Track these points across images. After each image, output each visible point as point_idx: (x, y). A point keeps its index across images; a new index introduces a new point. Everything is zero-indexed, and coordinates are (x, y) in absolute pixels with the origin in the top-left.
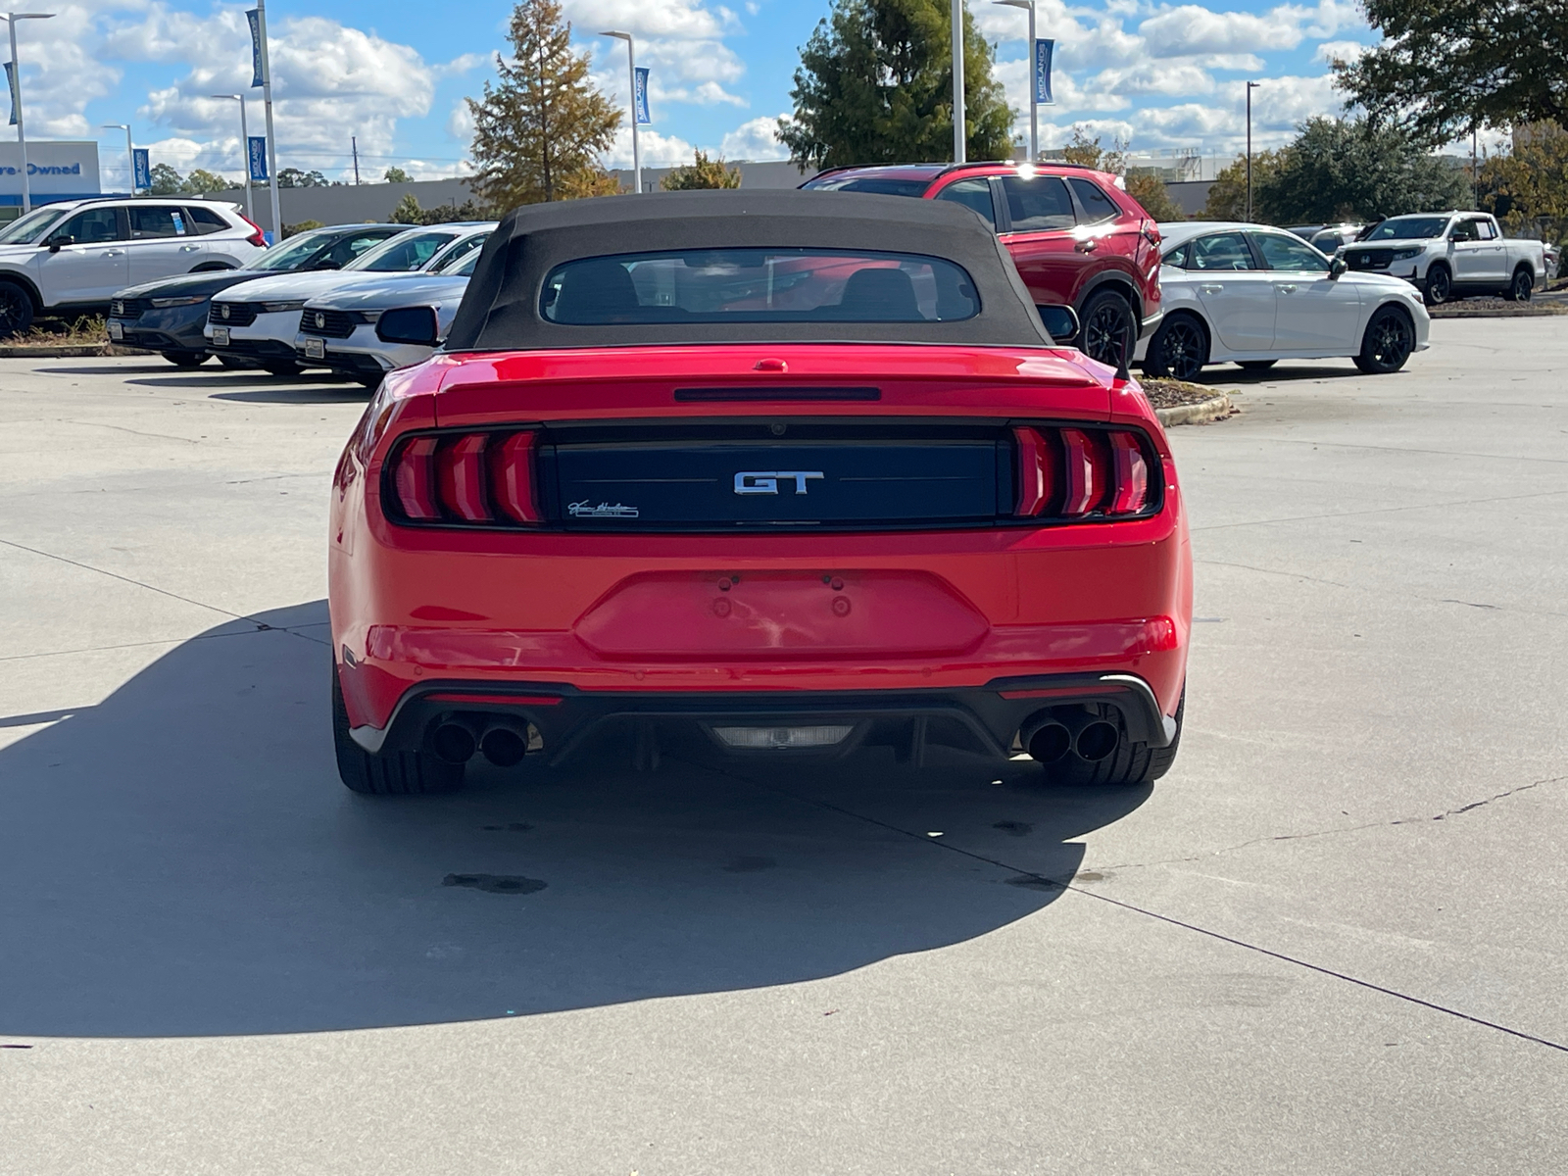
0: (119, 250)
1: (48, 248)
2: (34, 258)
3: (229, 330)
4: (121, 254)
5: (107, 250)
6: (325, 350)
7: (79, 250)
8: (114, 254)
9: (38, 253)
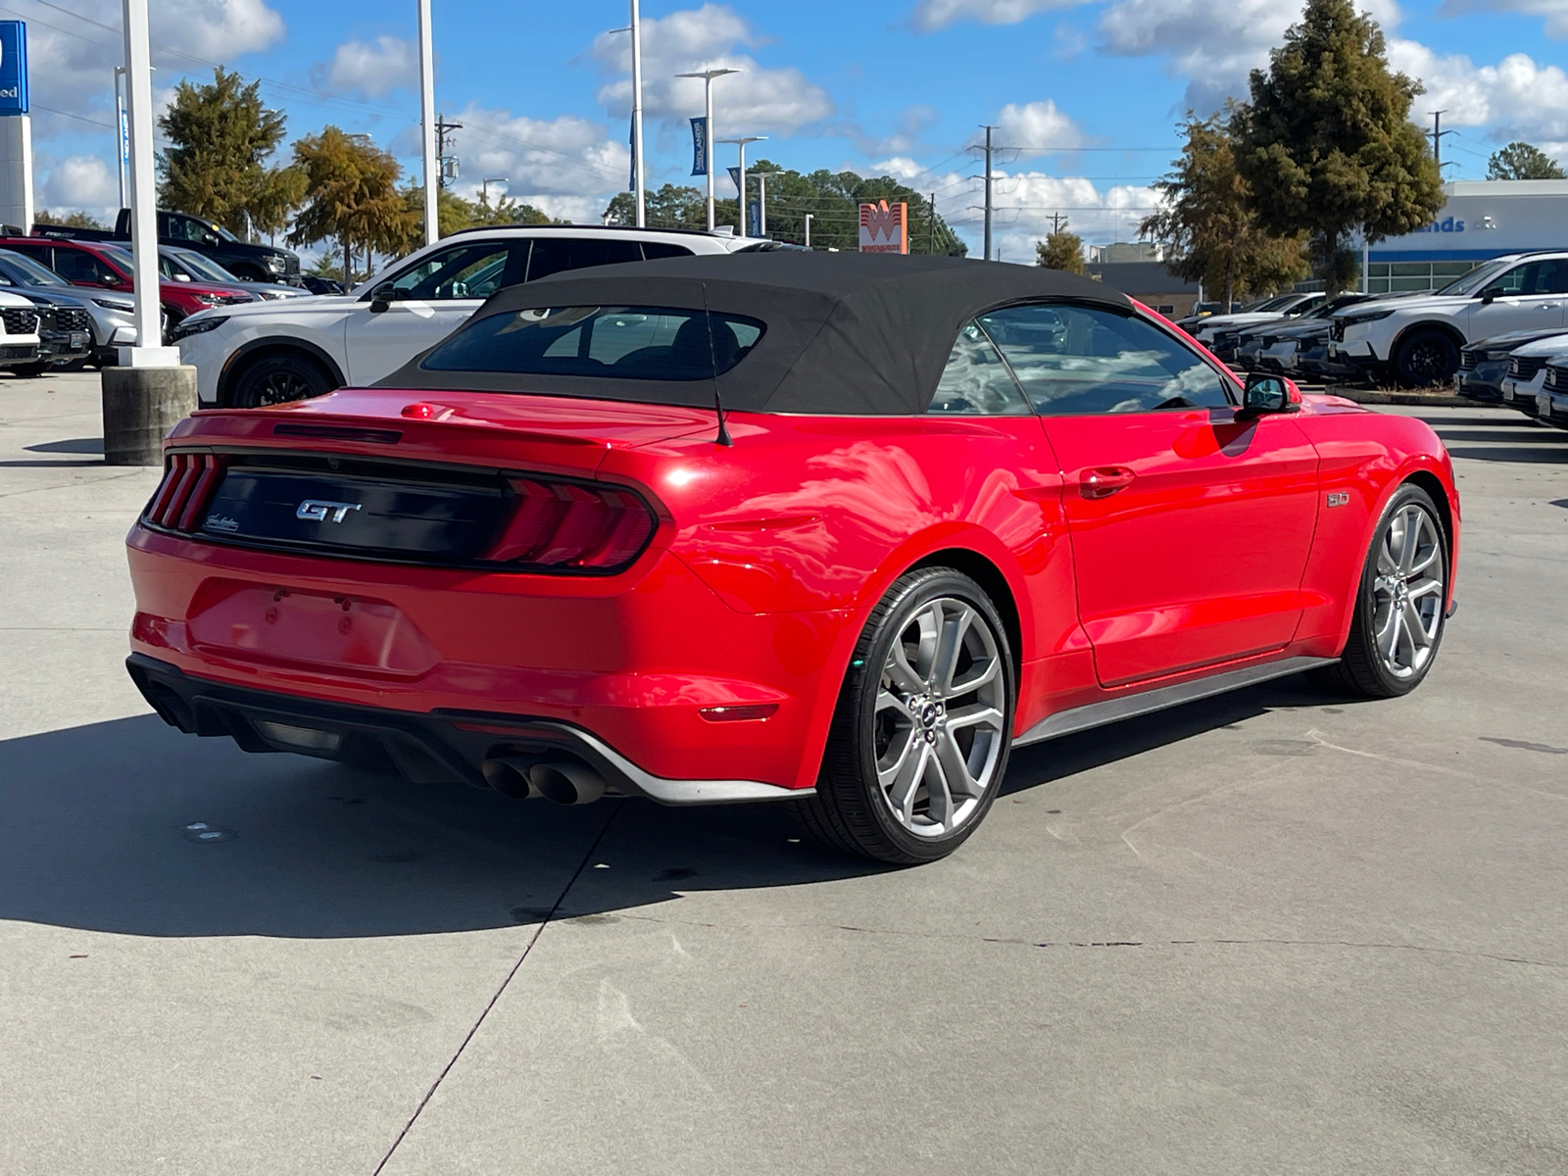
0: (1555, 303)
1: (1480, 300)
2: (1464, 310)
3: (1514, 385)
4: (1556, 306)
5: (1542, 303)
6: (1552, 408)
7: (1513, 302)
8: (1549, 307)
9: (1469, 304)
